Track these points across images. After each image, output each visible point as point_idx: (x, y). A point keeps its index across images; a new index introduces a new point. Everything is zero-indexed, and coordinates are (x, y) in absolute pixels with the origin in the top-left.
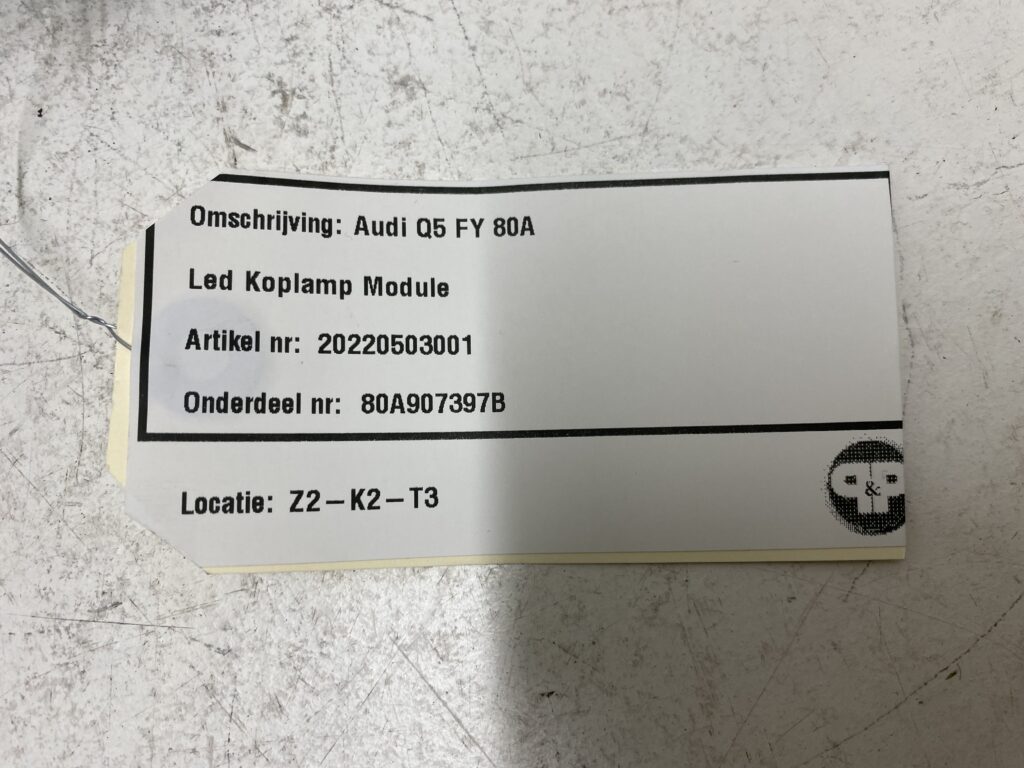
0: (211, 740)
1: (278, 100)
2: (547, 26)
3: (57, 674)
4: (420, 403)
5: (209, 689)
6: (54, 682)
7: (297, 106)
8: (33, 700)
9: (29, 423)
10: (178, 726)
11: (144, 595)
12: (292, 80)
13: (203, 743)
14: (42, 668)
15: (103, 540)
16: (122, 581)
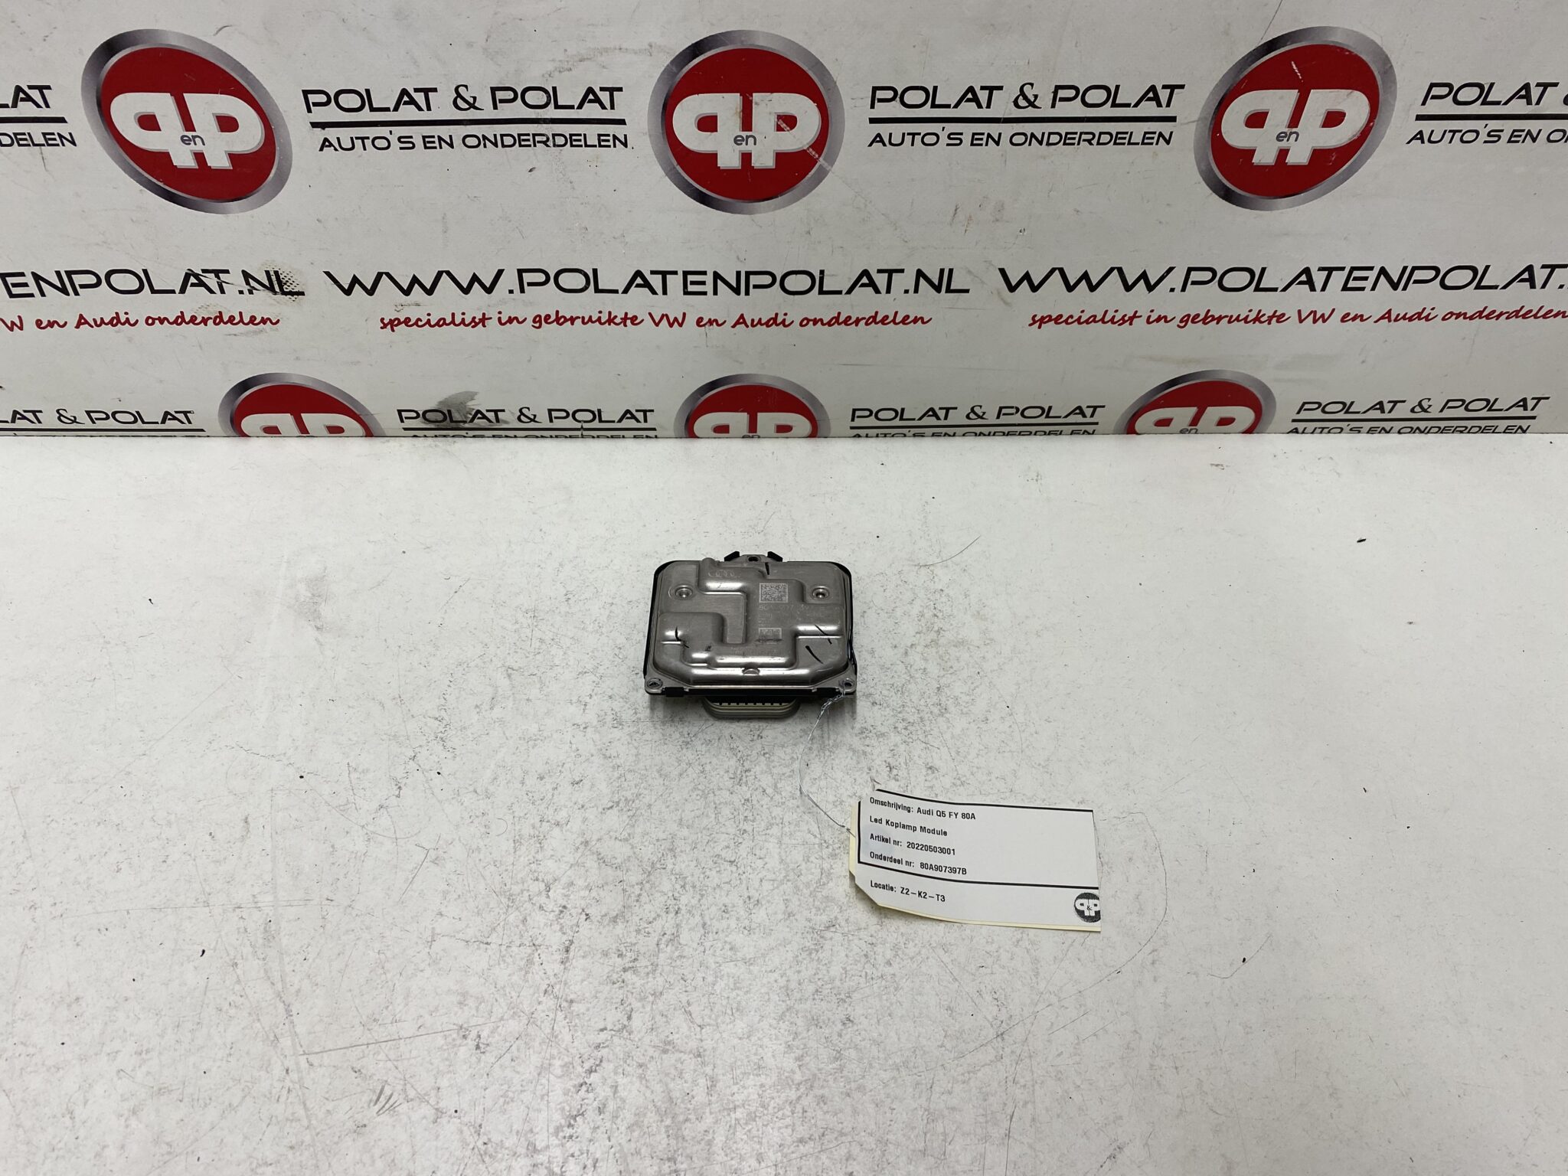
0: (866, 973)
1: (888, 769)
2: (978, 755)
3: (813, 947)
4: (938, 868)
5: (866, 956)
6: (812, 949)
7: (895, 772)
8: (804, 955)
9: (804, 863)
10: (856, 967)
11: (843, 923)
12: (893, 763)
13: (863, 974)
14: (808, 944)
15: (830, 904)
16: (836, 918)
